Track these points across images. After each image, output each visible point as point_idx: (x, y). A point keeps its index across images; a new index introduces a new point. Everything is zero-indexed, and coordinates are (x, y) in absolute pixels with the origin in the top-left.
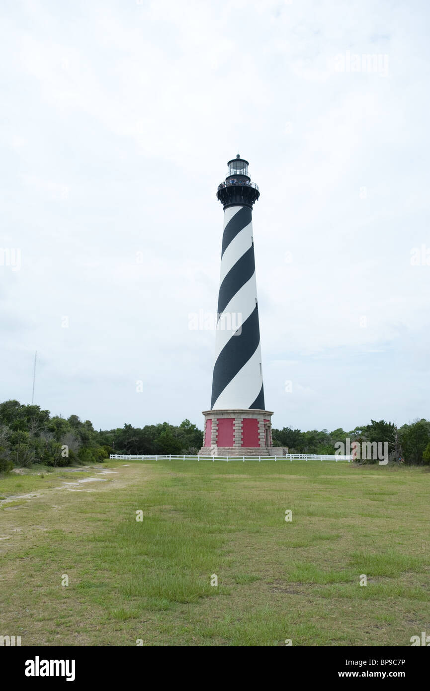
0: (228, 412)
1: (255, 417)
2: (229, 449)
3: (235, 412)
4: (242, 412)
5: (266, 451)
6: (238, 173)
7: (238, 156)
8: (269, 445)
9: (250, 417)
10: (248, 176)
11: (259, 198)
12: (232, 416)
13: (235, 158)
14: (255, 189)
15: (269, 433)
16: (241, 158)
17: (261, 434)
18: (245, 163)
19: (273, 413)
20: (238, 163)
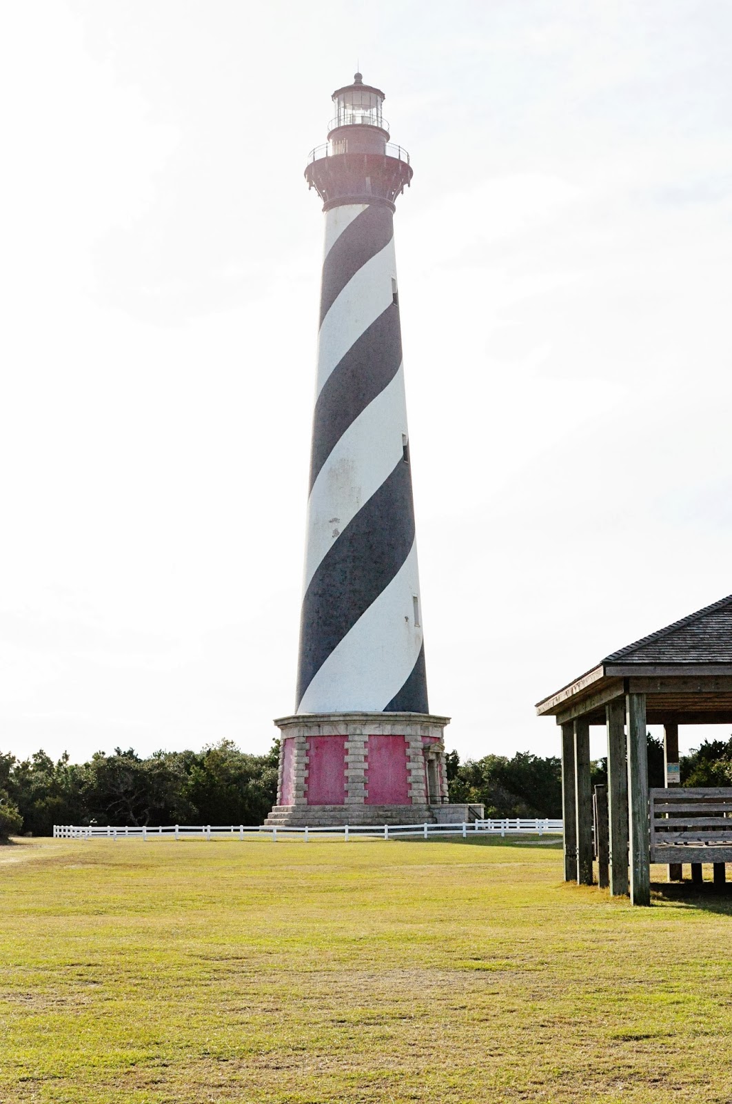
0: (332, 719)
1: (399, 730)
2: (334, 810)
3: (348, 719)
4: (367, 719)
5: (427, 814)
6: (358, 121)
7: (358, 77)
8: (439, 799)
9: (388, 730)
10: (385, 128)
11: (412, 181)
12: (342, 730)
13: (351, 82)
14: (398, 161)
15: (437, 769)
16: (365, 82)
17: (414, 773)
18: (373, 95)
19: (449, 719)
20: (357, 96)
